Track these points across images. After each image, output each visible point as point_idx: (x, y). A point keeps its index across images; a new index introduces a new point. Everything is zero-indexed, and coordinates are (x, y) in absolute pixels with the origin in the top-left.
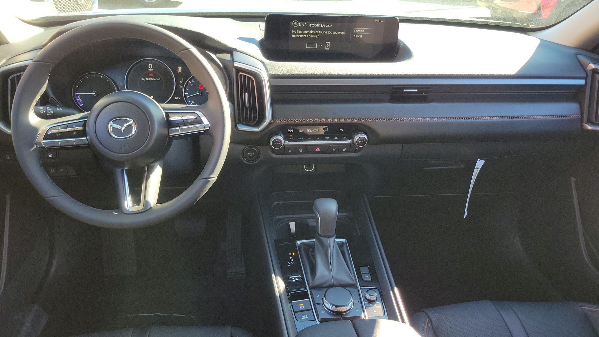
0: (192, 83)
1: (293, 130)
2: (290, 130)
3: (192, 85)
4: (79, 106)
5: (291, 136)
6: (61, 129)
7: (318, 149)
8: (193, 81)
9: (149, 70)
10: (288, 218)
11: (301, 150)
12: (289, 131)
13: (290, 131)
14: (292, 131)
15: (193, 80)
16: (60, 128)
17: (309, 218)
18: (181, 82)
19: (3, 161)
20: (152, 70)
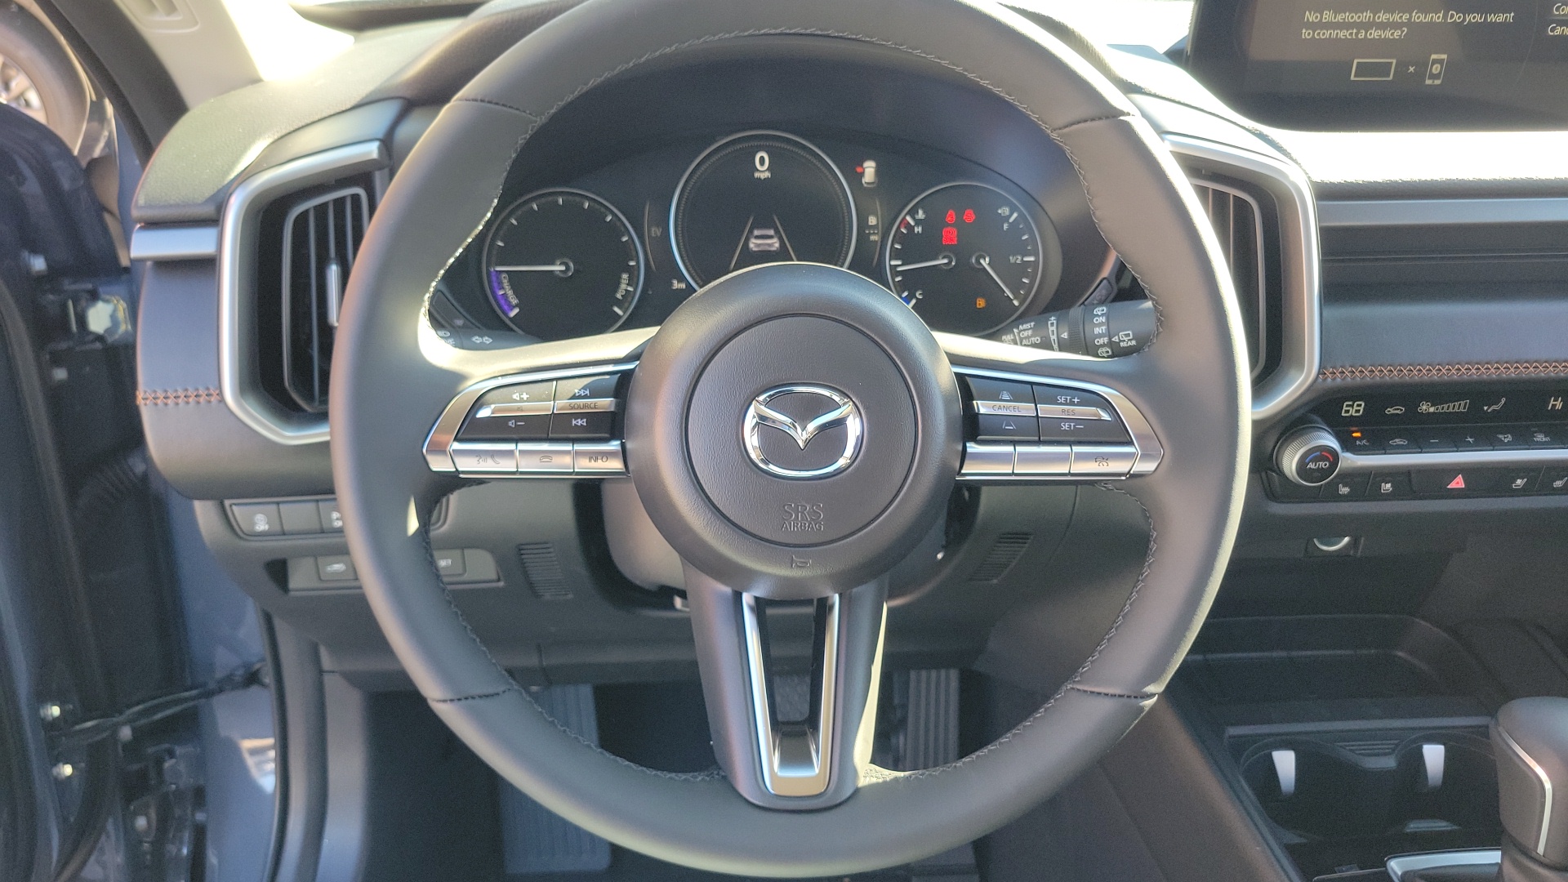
0: (918, 222)
1: (1362, 409)
2: (1352, 406)
3: (916, 230)
4: (506, 315)
5: (1356, 432)
6: (528, 400)
7: (1458, 483)
8: (921, 215)
9: (757, 175)
10: (1272, 735)
11: (1389, 486)
12: (1347, 411)
13: (1352, 412)
14: (1358, 411)
15: (920, 212)
16: (525, 396)
17: (1361, 735)
18: (872, 221)
19: (240, 538)
20: (767, 175)
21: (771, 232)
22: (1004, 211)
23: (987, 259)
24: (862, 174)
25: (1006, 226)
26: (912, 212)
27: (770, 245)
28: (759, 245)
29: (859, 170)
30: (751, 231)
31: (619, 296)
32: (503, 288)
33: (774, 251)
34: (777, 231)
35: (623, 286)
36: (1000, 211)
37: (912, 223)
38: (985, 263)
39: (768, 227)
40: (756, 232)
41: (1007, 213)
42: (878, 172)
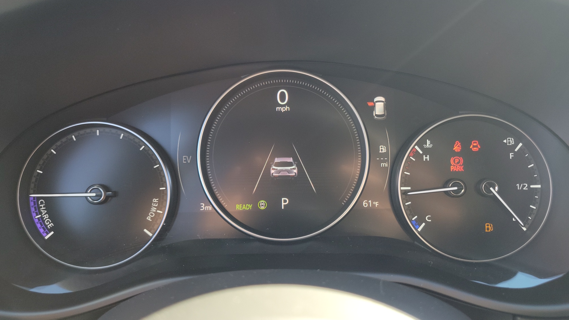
0: (426, 151)
3: (425, 159)
8: (428, 144)
9: (278, 109)
15: (428, 142)
18: (383, 149)
20: (287, 108)
21: (291, 160)
22: (510, 141)
23: (497, 188)
24: (373, 108)
25: (511, 156)
26: (421, 144)
27: (288, 171)
28: (280, 171)
29: (370, 104)
30: (272, 159)
31: (149, 219)
32: (41, 213)
33: (293, 177)
34: (296, 159)
35: (154, 209)
36: (505, 141)
38: (494, 191)
39: (288, 156)
40: (277, 160)
41: (512, 143)
42: (387, 107)
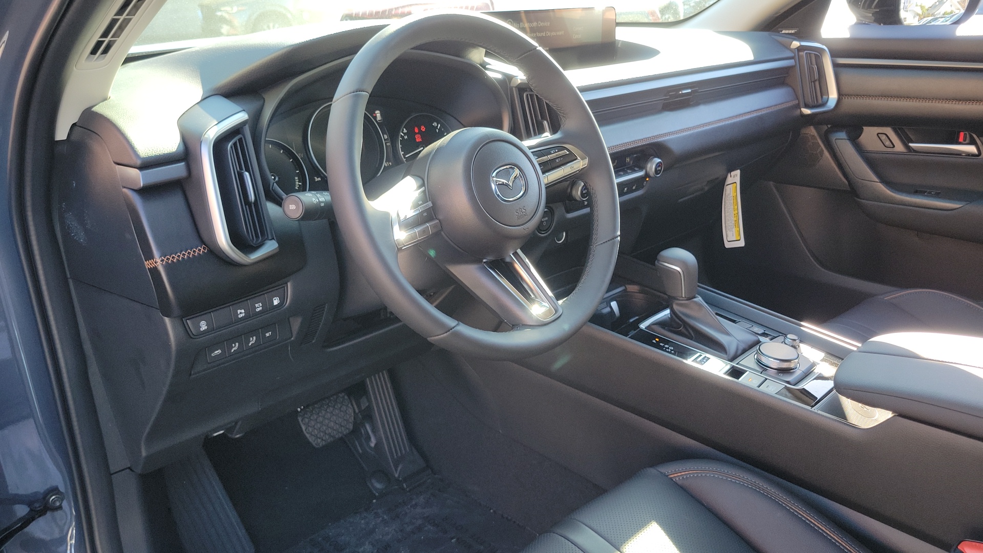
0: (405, 134)
18: (386, 137)
19: (191, 338)
24: (376, 117)
35: (297, 183)
36: (433, 125)
37: (403, 135)
41: (436, 125)
